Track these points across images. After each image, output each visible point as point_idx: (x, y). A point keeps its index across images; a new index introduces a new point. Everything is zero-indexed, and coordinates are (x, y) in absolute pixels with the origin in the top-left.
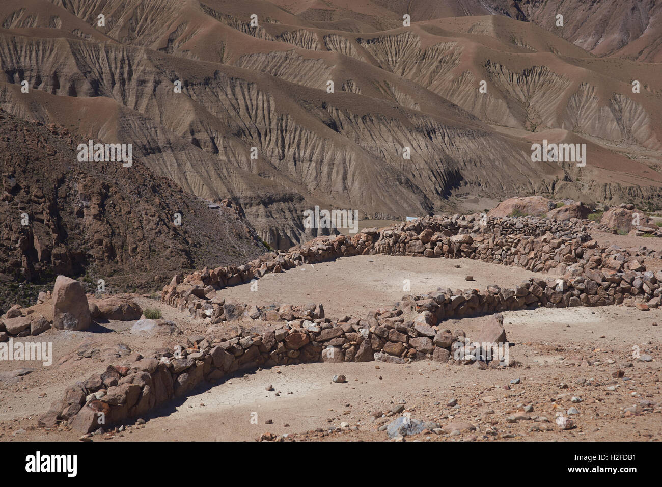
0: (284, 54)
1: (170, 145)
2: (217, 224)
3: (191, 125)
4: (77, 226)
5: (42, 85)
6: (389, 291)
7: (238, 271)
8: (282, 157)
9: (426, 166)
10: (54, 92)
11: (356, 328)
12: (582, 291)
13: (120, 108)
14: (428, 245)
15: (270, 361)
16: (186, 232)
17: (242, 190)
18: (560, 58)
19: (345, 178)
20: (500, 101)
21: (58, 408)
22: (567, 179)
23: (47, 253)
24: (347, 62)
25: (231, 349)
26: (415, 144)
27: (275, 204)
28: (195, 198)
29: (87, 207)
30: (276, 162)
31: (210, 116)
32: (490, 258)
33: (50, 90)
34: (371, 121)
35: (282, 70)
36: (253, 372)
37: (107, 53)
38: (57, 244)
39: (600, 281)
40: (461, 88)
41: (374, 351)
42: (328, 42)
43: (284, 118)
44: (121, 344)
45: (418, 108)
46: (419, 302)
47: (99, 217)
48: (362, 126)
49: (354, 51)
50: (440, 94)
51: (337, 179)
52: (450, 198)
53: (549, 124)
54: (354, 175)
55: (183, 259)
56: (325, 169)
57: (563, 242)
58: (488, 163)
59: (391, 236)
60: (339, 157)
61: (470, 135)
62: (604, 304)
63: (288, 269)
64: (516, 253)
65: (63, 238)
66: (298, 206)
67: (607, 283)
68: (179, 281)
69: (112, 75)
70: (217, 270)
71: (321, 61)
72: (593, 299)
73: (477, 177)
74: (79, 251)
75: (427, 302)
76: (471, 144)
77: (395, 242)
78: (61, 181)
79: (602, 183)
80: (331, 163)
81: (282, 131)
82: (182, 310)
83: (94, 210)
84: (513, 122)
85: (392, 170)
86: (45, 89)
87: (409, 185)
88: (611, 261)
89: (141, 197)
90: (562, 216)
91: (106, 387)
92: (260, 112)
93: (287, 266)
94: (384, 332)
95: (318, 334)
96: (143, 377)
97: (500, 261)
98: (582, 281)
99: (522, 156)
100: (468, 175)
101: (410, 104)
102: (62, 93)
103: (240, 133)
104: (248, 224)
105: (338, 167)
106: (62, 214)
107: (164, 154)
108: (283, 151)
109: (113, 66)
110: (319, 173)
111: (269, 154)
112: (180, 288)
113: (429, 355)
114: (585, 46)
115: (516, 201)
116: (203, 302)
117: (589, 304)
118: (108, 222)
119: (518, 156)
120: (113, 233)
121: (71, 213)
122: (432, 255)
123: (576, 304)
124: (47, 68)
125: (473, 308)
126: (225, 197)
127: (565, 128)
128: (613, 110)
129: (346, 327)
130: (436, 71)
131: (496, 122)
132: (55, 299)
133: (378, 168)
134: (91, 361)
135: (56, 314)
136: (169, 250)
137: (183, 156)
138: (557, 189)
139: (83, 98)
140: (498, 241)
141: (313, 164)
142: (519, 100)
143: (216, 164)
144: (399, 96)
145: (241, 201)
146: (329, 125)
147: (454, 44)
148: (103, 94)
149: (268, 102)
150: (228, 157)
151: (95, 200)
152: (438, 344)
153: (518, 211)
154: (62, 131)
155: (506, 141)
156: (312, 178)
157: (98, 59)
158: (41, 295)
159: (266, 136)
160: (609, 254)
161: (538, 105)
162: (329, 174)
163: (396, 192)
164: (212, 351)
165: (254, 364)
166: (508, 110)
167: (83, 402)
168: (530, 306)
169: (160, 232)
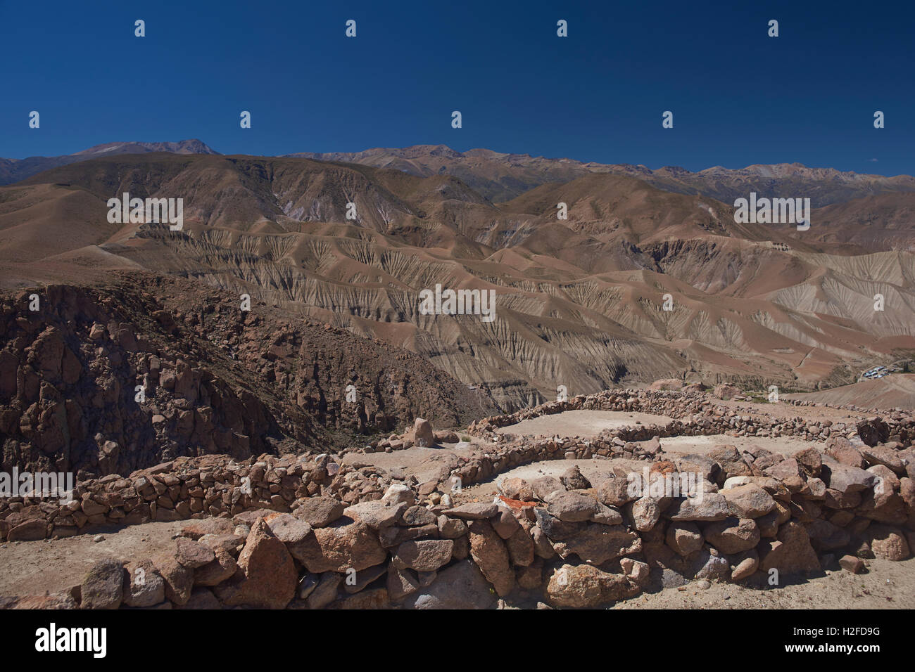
0: (514, 295)
1: (446, 351)
2: (475, 399)
3: (458, 339)
4: (391, 400)
5: (370, 316)
6: (593, 429)
7: (508, 418)
8: (514, 358)
9: (604, 363)
10: (377, 320)
11: (583, 441)
12: (702, 427)
13: (416, 329)
14: (614, 404)
15: (539, 458)
16: (455, 404)
17: (489, 378)
18: (686, 295)
19: (553, 370)
20: (649, 322)
21: (438, 476)
22: (692, 370)
23: (373, 416)
24: (553, 299)
25: (519, 451)
26: (596, 349)
27: (510, 387)
28: (461, 383)
29: (396, 389)
30: (510, 360)
31: (469, 333)
32: (649, 412)
33: (375, 318)
34: (569, 335)
35: (513, 305)
36: (530, 463)
37: (408, 296)
38: (379, 411)
39: (712, 421)
40: (624, 314)
41: (592, 454)
42: (541, 287)
43: (515, 334)
44: (452, 454)
45: (598, 327)
46: (612, 433)
47: (403, 395)
48: (563, 338)
49: (557, 293)
50: (612, 318)
51: (548, 371)
52: (620, 383)
53: (680, 336)
54: (558, 369)
55: (453, 421)
56: (541, 365)
57: (691, 402)
58: (643, 361)
59: (592, 399)
60: (549, 357)
61: (631, 343)
62: (714, 434)
63: (535, 417)
64: (664, 409)
65: (382, 407)
66: (524, 388)
67: (715, 422)
68: (476, 423)
69: (411, 309)
70: (497, 417)
71: (537, 299)
72: (708, 431)
73: (636, 370)
74: (391, 415)
75: (617, 432)
76: (631, 349)
77: (595, 403)
78: (381, 373)
79: (716, 372)
80: (544, 361)
81: (513, 342)
82: (480, 438)
83: (400, 391)
84: (657, 335)
85: (582, 365)
86: (372, 318)
87: (593, 374)
88: (718, 411)
89: (428, 382)
90: (690, 391)
91: (460, 467)
92: (500, 330)
93: (535, 416)
94: (597, 444)
95: (563, 444)
96: (478, 463)
97: (655, 413)
98: (702, 421)
99: (664, 356)
100: (630, 368)
101: (593, 324)
102: (382, 320)
103: (487, 343)
104: (493, 399)
105: (548, 363)
106: (381, 393)
107: (442, 356)
108: (514, 354)
109: (412, 304)
110: (537, 367)
111: (505, 356)
112: (478, 427)
113: (621, 455)
114: (700, 288)
115: (662, 381)
116: (492, 434)
117: (706, 434)
118: (409, 398)
119: (662, 357)
120: (412, 404)
121: (387, 392)
122: (616, 410)
123: (699, 434)
124: (373, 306)
125: (642, 436)
126: (479, 383)
127: (691, 339)
128: (720, 327)
129: (577, 441)
130: (609, 304)
131: (647, 335)
132: (415, 430)
133: (574, 364)
134: (438, 462)
135: (416, 439)
136: (445, 415)
137: (453, 357)
138: (687, 377)
139: (394, 323)
140: (654, 401)
141: (533, 362)
142: (661, 322)
143: (473, 362)
144: (586, 319)
145: (489, 385)
146: (543, 338)
147: (619, 287)
148: (406, 321)
149: (505, 324)
150: (480, 358)
151: (401, 384)
152: (626, 449)
153: (664, 387)
154: (382, 343)
155: (654, 347)
156: (533, 370)
157: (403, 300)
158: (407, 429)
159: (503, 344)
160: (717, 408)
161: (673, 325)
162: (543, 368)
163: (585, 379)
164: (509, 452)
165: (530, 460)
166: (654, 328)
167: (450, 474)
168: (674, 435)
169: (440, 404)
